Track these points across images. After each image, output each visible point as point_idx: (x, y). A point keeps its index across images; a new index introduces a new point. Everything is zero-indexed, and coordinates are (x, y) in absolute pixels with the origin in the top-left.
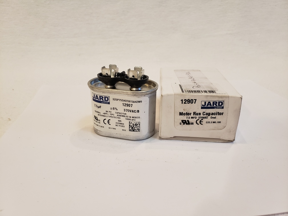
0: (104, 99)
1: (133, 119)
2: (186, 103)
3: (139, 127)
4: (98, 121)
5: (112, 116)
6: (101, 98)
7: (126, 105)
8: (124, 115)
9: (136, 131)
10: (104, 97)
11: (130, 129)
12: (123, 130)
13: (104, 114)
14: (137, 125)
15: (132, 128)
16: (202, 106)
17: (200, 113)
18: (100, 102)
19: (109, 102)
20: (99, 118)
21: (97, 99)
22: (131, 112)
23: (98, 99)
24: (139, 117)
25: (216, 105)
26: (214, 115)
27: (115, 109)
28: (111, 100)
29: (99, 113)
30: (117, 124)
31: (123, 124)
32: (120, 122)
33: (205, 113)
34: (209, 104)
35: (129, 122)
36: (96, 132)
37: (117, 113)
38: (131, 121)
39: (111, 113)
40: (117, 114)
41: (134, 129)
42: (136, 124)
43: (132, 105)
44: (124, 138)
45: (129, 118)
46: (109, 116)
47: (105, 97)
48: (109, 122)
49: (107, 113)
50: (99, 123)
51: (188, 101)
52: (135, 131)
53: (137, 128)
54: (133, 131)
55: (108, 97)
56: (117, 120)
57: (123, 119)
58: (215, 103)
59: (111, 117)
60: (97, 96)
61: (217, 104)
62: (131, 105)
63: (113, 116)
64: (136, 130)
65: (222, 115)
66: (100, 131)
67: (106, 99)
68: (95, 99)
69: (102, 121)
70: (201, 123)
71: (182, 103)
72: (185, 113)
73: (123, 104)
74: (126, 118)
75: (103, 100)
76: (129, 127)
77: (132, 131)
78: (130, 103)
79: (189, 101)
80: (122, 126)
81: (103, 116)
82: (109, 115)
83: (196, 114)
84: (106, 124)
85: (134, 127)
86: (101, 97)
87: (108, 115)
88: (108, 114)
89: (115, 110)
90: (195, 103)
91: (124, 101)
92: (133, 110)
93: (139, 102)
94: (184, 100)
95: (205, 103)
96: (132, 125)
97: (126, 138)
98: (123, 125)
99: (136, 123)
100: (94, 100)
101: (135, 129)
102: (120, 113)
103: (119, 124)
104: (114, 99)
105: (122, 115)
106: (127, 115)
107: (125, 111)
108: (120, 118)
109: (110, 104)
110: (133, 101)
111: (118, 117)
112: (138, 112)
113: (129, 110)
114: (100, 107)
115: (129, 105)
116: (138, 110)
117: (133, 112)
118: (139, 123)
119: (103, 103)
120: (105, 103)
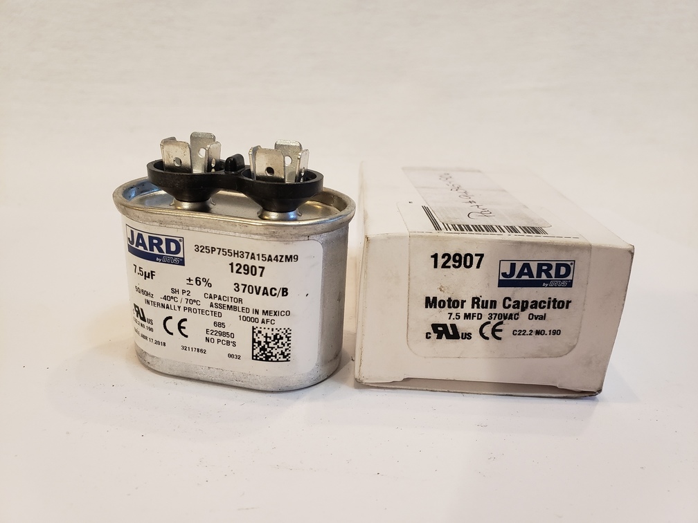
0: (163, 247)
1: (266, 317)
2: (449, 267)
3: (286, 347)
4: (146, 324)
5: (194, 306)
6: (155, 244)
7: (242, 270)
8: (233, 304)
9: (278, 361)
10: (163, 239)
11: (255, 353)
12: (230, 356)
13: (165, 298)
14: (281, 338)
15: (263, 349)
16: (502, 278)
17: (495, 302)
18: (152, 258)
19: (183, 259)
20: (149, 312)
21: (141, 248)
22: (258, 293)
23: (145, 248)
24: (288, 313)
25: (549, 275)
26: (540, 308)
27: (203, 284)
28: (188, 252)
29: (148, 294)
30: (210, 336)
31: (232, 335)
32: (222, 329)
33: (510, 299)
34: (526, 271)
35: (253, 328)
36: (140, 358)
37: (211, 297)
38: (260, 325)
39: (189, 298)
40: (211, 300)
41: (270, 352)
42: (275, 337)
43: (263, 268)
44: (235, 383)
45: (251, 315)
46: (182, 309)
47: (168, 241)
48: (184, 328)
49: (174, 295)
50: (151, 329)
51: (455, 261)
52: (272, 361)
53: (279, 350)
54: (267, 358)
55: (178, 239)
56: (209, 321)
57: (231, 319)
58: (545, 268)
59: (190, 309)
60: (140, 236)
61: (553, 272)
62: (259, 271)
63: (197, 307)
64: (276, 356)
65: (567, 308)
66: (153, 357)
67: (173, 247)
69: (158, 325)
70: (498, 334)
71: (436, 266)
72: (444, 301)
73: (232, 264)
74: (242, 314)
75: (160, 250)
76: (253, 346)
77: (261, 360)
78: (257, 263)
79: (457, 258)
80: (228, 343)
81: (163, 306)
82: (184, 304)
83: (480, 303)
84: (172, 334)
85: (271, 345)
86: (155, 241)
87: (179, 304)
88: (179, 301)
89: (203, 288)
90: (478, 267)
91: (236, 254)
92: (265, 288)
93: (289, 259)
94: (443, 257)
95: (513, 266)
96: (263, 339)
97: (240, 384)
98: (230, 339)
99: (275, 332)
100: (130, 250)
101: (274, 352)
102: (220, 299)
103: (218, 334)
104: (200, 249)
105: (228, 306)
106: (245, 305)
107: (237, 289)
108: (220, 315)
109: (184, 265)
110: (267, 257)
111: (212, 312)
112: (285, 294)
113: (251, 287)
114: (152, 275)
115: (254, 268)
116: (283, 289)
117: (268, 295)
118: (289, 332)
119: (161, 262)
120: (167, 263)
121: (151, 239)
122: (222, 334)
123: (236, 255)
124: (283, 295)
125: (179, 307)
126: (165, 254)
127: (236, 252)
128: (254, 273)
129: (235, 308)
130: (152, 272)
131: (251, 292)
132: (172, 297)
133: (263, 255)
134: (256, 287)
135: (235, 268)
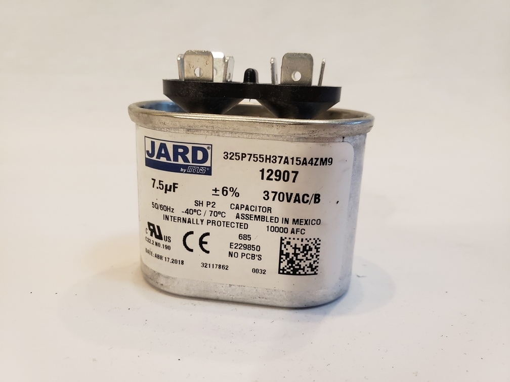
0: (189, 156)
1: (296, 227)
3: (315, 259)
4: (162, 242)
5: (219, 218)
6: (180, 154)
7: (273, 177)
8: (261, 214)
9: (305, 274)
10: (190, 147)
11: (283, 265)
12: (255, 271)
13: (187, 211)
14: (311, 249)
15: (291, 261)
18: (175, 168)
19: (210, 168)
20: (167, 228)
21: (163, 159)
22: (289, 201)
23: (168, 159)
24: (319, 222)
27: (230, 193)
28: (217, 161)
29: (167, 209)
30: (233, 250)
31: (258, 248)
32: (247, 242)
35: (282, 239)
36: (151, 281)
37: (237, 208)
38: (289, 235)
39: (214, 210)
40: (238, 211)
41: (298, 265)
42: (305, 248)
43: (297, 173)
44: (257, 301)
45: (280, 225)
46: (205, 222)
47: (195, 150)
48: (206, 243)
49: (197, 208)
50: (168, 248)
52: (300, 274)
53: (308, 263)
54: (295, 272)
55: (205, 147)
56: (233, 234)
57: (258, 231)
59: (213, 222)
60: (163, 146)
62: (292, 176)
63: (222, 219)
64: (303, 269)
66: (168, 277)
67: (200, 155)
68: (154, 158)
69: (176, 243)
73: (262, 171)
74: (270, 224)
75: (186, 160)
76: (281, 258)
77: (288, 273)
78: (290, 167)
80: (253, 256)
81: (184, 220)
82: (208, 217)
84: (191, 250)
85: (300, 257)
86: (180, 150)
87: (202, 217)
88: (203, 214)
89: (230, 197)
91: (268, 159)
92: (298, 195)
93: (325, 161)
96: (291, 251)
97: (263, 301)
98: (256, 253)
99: (305, 242)
100: (150, 163)
101: (303, 264)
102: (247, 209)
103: (242, 248)
104: (229, 156)
105: (255, 216)
106: (274, 214)
107: (266, 198)
108: (246, 226)
109: (211, 175)
110: (302, 160)
111: (237, 223)
112: (317, 200)
113: (281, 195)
114: (175, 187)
115: (286, 173)
116: (316, 195)
117: (299, 202)
118: (318, 242)
119: (186, 172)
120: (192, 173)
121: (176, 148)
122: (247, 247)
123: (268, 161)
124: (315, 202)
125: (202, 221)
126: (191, 164)
127: (268, 157)
128: (286, 179)
129: (263, 218)
130: (174, 184)
131: (281, 199)
132: (195, 211)
133: (297, 158)
134: (287, 194)
135: (266, 175)
